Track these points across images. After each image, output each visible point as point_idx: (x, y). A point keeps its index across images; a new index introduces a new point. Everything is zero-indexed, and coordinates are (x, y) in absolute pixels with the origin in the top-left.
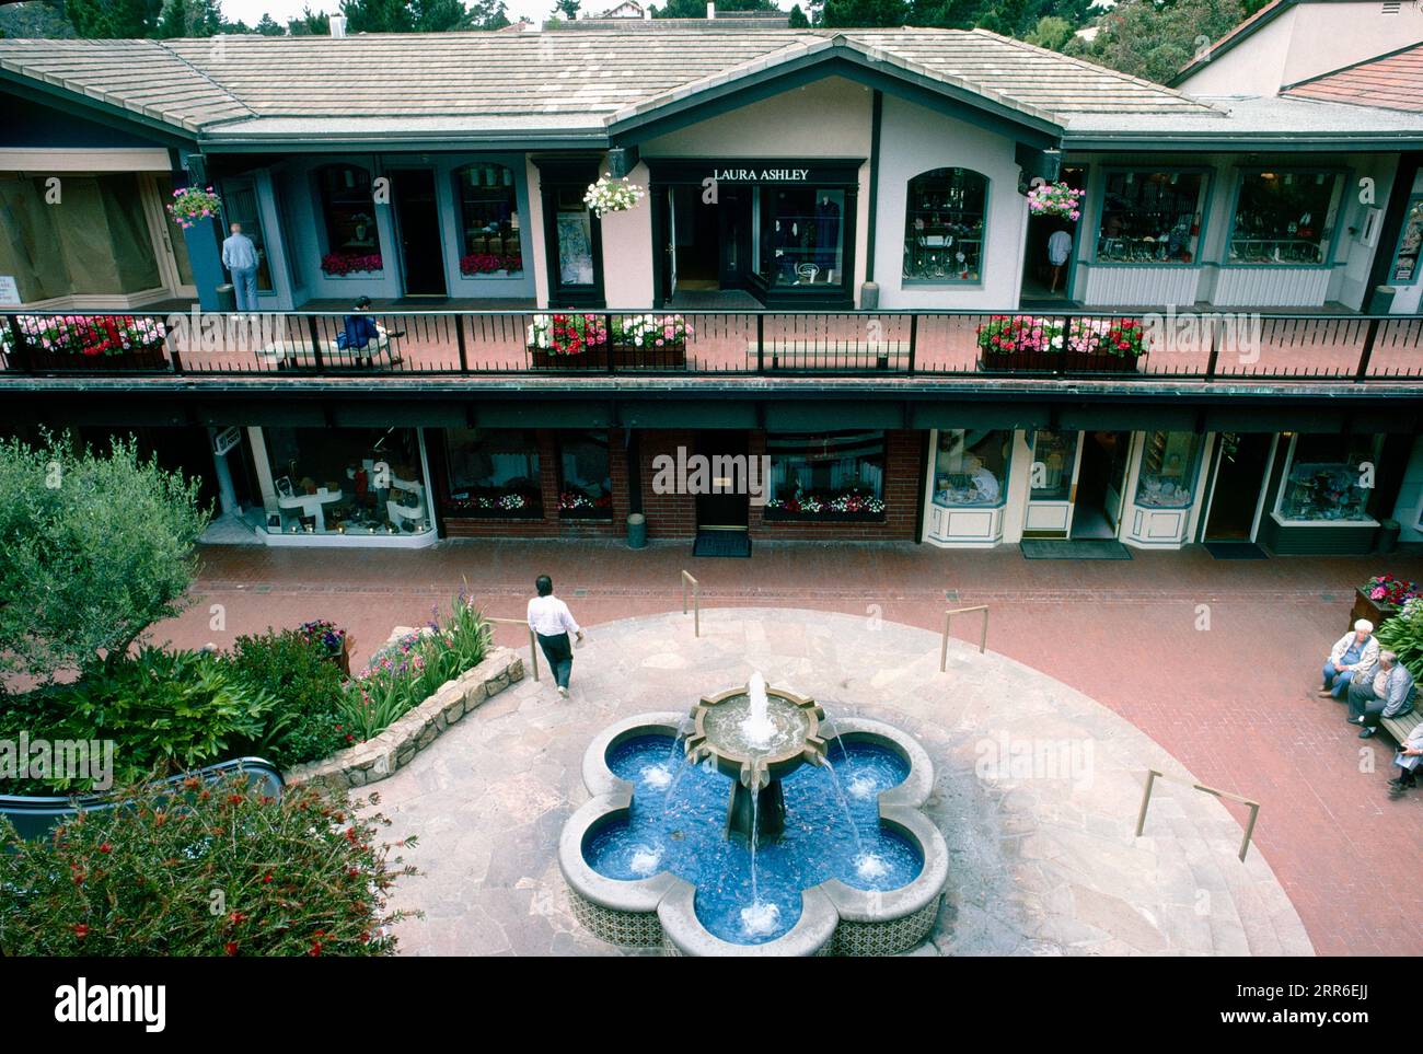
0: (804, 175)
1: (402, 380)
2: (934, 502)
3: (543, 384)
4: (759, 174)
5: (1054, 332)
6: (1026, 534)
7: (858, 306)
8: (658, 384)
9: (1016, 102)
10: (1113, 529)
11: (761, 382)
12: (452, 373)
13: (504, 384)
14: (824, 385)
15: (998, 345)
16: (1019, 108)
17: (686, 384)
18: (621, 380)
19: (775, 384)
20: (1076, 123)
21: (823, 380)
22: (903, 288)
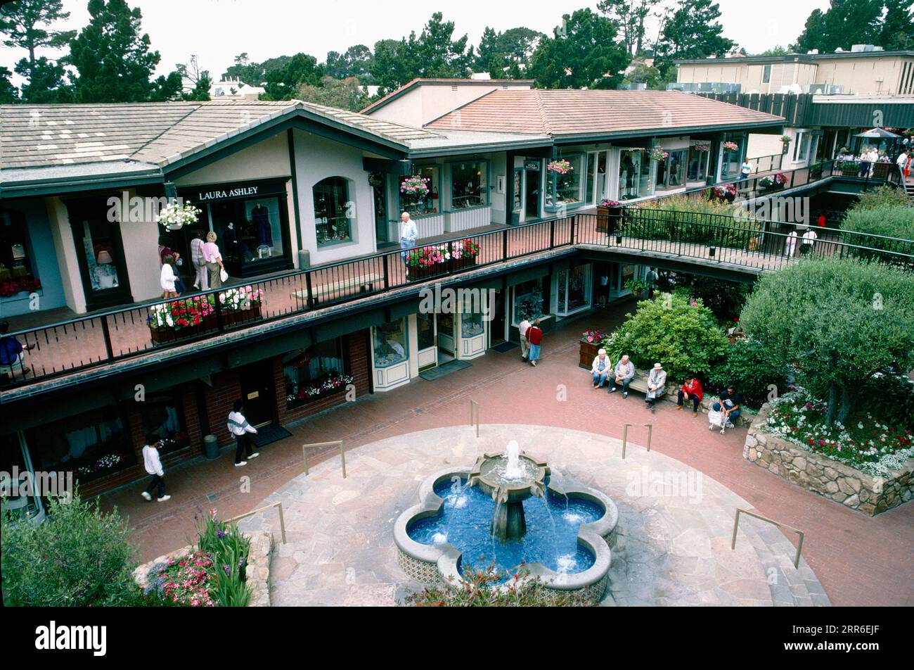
0: (255, 190)
1: (58, 380)
2: (376, 367)
3: (176, 352)
4: (228, 193)
5: (444, 252)
6: (420, 370)
7: (296, 266)
8: (254, 331)
9: (387, 136)
10: (452, 355)
11: (313, 314)
12: (101, 363)
13: (146, 361)
14: (348, 307)
15: (423, 264)
16: (389, 139)
17: (272, 327)
18: (230, 335)
19: (322, 313)
20: (414, 145)
21: (346, 304)
22: (318, 251)
